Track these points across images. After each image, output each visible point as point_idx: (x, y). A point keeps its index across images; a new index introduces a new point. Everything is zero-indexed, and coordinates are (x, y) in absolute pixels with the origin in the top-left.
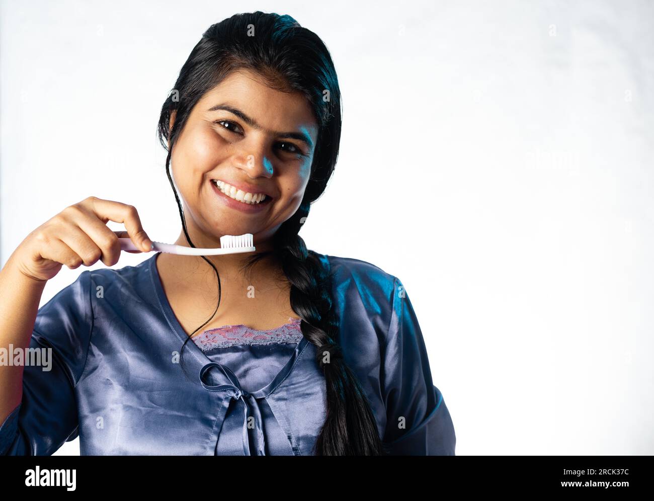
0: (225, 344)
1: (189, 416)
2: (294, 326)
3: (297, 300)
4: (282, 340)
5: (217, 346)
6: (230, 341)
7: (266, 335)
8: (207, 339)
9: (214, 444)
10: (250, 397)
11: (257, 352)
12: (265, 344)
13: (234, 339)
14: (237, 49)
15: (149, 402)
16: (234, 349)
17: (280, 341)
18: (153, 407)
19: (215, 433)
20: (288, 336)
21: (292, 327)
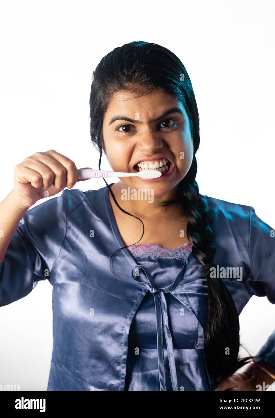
0: (144, 255)
1: (120, 298)
2: (187, 248)
3: (190, 231)
4: (179, 257)
5: (139, 256)
6: (147, 254)
7: (169, 252)
8: (133, 251)
9: (133, 317)
10: (160, 292)
11: (163, 263)
12: (168, 258)
13: (150, 253)
14: (108, 81)
15: (98, 286)
16: (150, 260)
17: (177, 257)
18: (99, 289)
19: (134, 310)
20: (182, 254)
21: (186, 248)
